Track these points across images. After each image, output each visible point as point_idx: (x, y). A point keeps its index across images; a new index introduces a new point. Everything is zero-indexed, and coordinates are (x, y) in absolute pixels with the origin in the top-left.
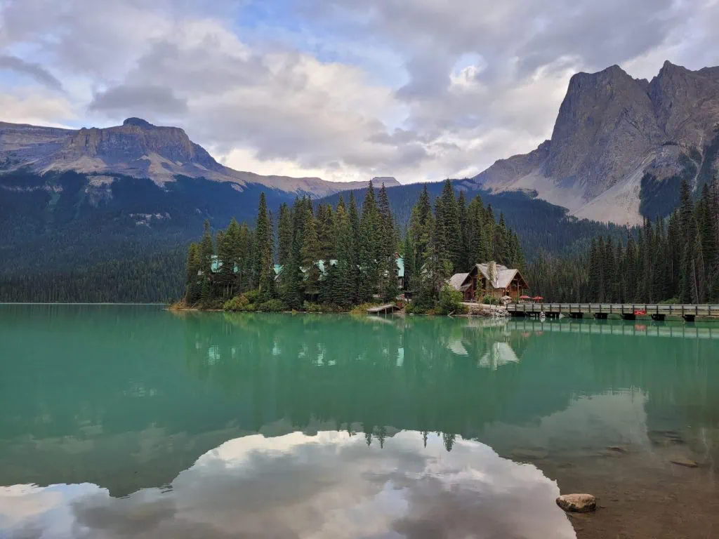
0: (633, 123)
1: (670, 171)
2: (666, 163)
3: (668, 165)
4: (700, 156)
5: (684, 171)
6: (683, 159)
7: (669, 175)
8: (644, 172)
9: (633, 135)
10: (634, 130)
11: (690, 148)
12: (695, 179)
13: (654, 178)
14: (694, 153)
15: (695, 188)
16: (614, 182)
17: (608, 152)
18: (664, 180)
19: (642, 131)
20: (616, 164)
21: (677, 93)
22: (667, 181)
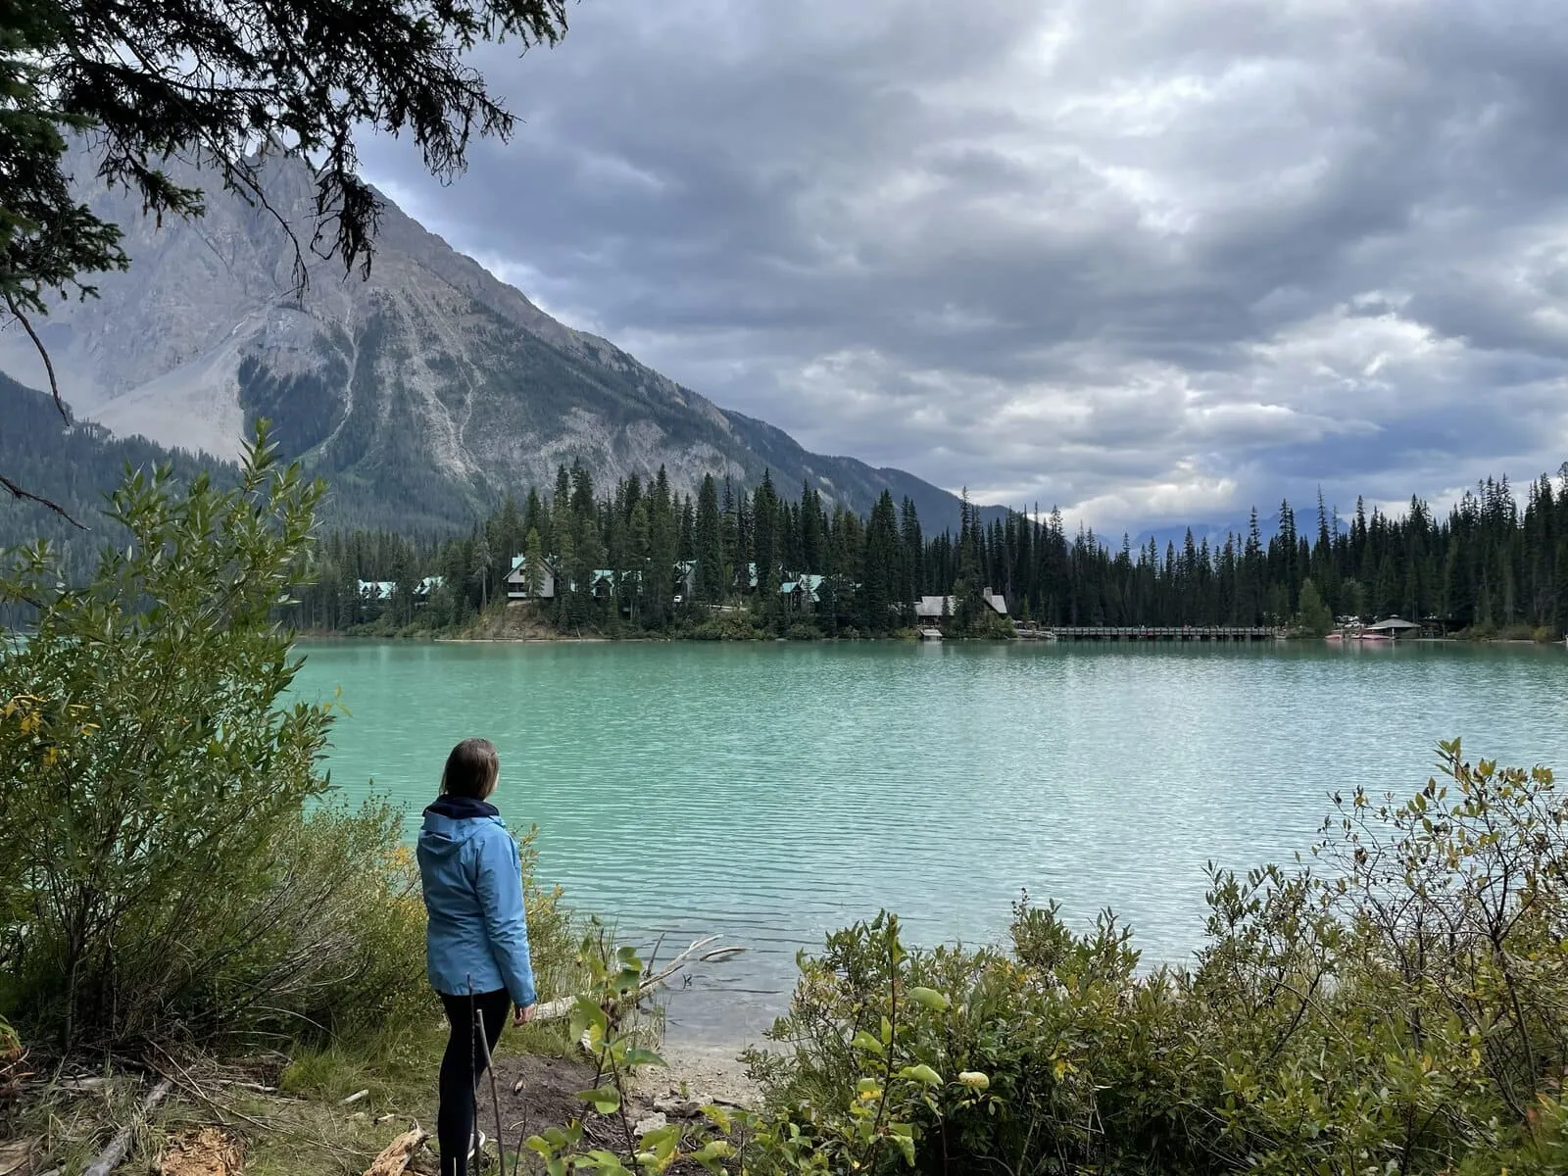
0: (211, 241)
1: (297, 362)
2: (287, 345)
3: (292, 350)
4: (350, 345)
5: (326, 369)
6: (321, 345)
7: (296, 370)
8: (241, 352)
9: (210, 267)
10: (214, 258)
11: (331, 325)
12: (348, 389)
13: (265, 371)
14: (340, 337)
15: (349, 405)
16: (177, 359)
17: (160, 291)
18: (287, 379)
19: (229, 263)
20: (179, 323)
21: (295, 207)
22: (292, 383)
